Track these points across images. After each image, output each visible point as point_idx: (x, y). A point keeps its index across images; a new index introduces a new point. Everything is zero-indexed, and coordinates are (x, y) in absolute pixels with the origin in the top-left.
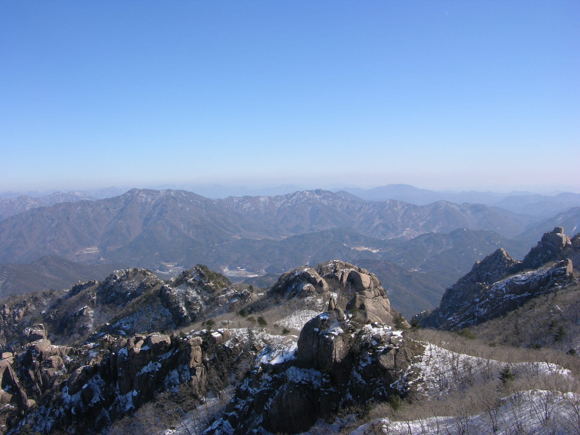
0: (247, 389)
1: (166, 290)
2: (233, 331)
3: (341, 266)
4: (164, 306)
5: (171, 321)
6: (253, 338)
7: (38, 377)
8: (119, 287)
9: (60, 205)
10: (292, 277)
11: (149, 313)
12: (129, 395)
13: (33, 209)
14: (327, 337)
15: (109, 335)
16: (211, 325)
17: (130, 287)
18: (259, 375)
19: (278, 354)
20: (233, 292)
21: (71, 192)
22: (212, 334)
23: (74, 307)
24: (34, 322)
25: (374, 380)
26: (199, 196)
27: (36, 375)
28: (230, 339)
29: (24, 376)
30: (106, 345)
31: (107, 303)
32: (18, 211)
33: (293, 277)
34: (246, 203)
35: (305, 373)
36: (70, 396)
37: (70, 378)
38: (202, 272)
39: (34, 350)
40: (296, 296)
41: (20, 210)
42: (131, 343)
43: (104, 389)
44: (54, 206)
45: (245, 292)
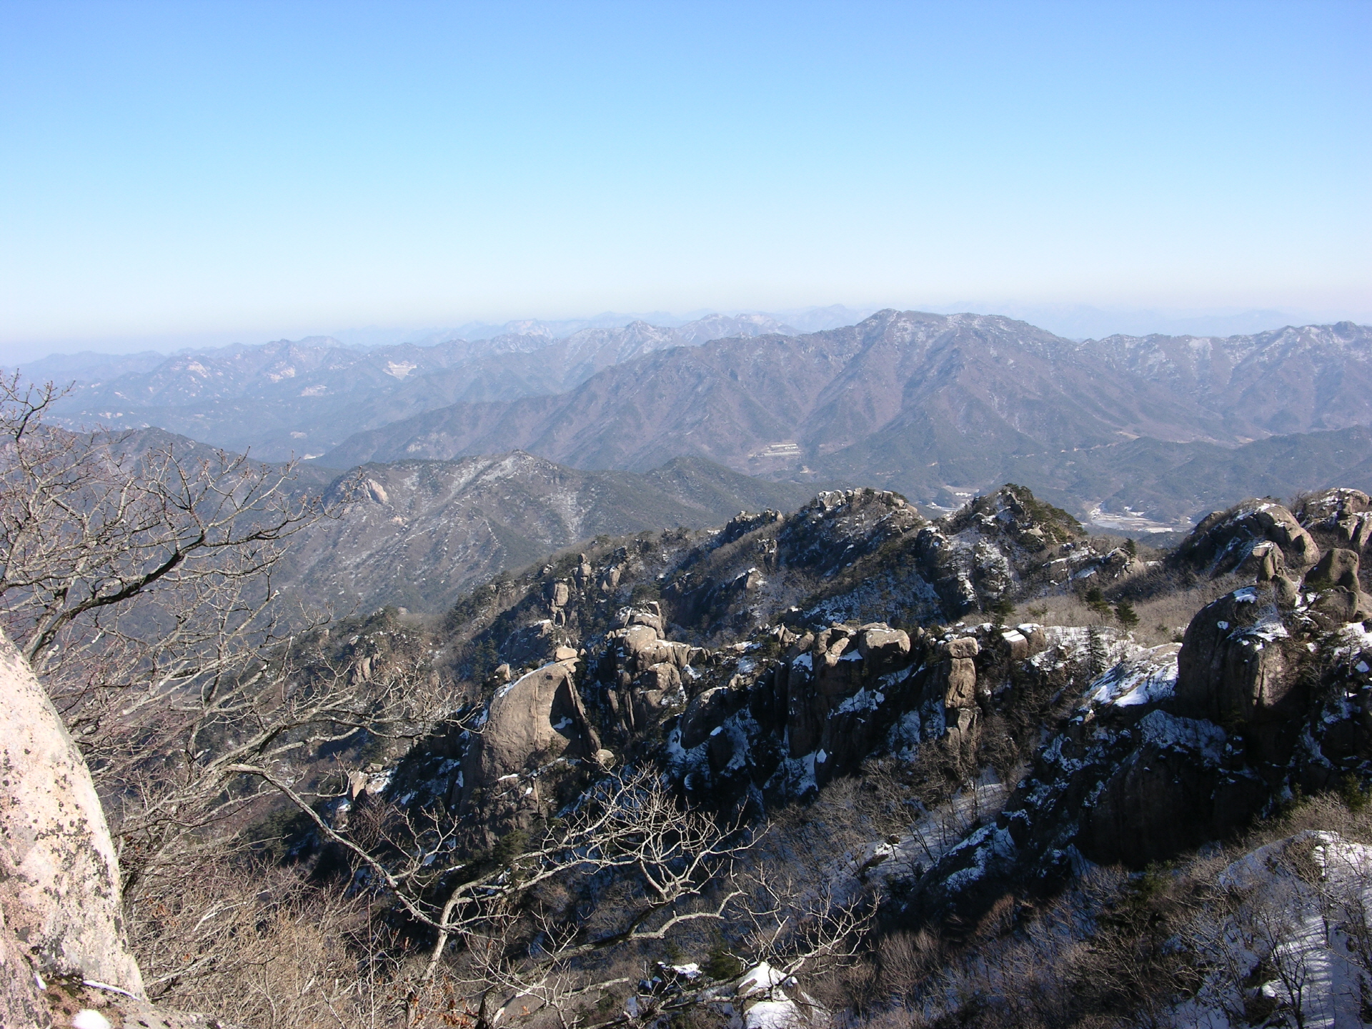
0: (1057, 761)
1: (929, 540)
2: (1054, 631)
3: (1359, 504)
4: (923, 577)
5: (936, 612)
6: (1100, 652)
7: (625, 706)
8: (830, 529)
9: (717, 343)
10: (1229, 523)
11: (887, 591)
12: (809, 759)
13: (657, 353)
14: (1246, 643)
15: (783, 627)
16: (1004, 613)
17: (853, 532)
18: (1084, 729)
19: (1138, 684)
20: (1087, 553)
21: (742, 315)
22: (1004, 634)
23: (726, 569)
24: (639, 597)
25: (1351, 760)
26: (1039, 331)
27: (622, 701)
28: (1046, 649)
29: (596, 701)
30: (776, 648)
31: (800, 564)
32: (626, 355)
33: (1232, 523)
34: (1155, 351)
35: (1186, 726)
36: (683, 751)
37: (686, 711)
38: (1018, 502)
39: (621, 648)
40: (1234, 571)
41: (630, 355)
42: (821, 643)
43: (755, 741)
44: (705, 345)
45: (1113, 555)
